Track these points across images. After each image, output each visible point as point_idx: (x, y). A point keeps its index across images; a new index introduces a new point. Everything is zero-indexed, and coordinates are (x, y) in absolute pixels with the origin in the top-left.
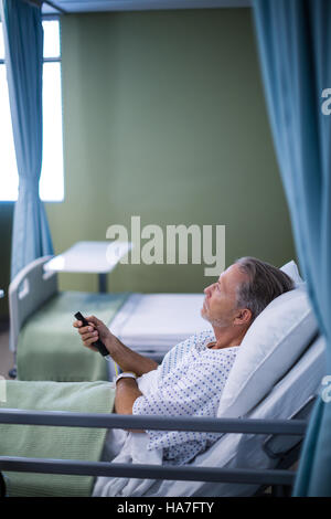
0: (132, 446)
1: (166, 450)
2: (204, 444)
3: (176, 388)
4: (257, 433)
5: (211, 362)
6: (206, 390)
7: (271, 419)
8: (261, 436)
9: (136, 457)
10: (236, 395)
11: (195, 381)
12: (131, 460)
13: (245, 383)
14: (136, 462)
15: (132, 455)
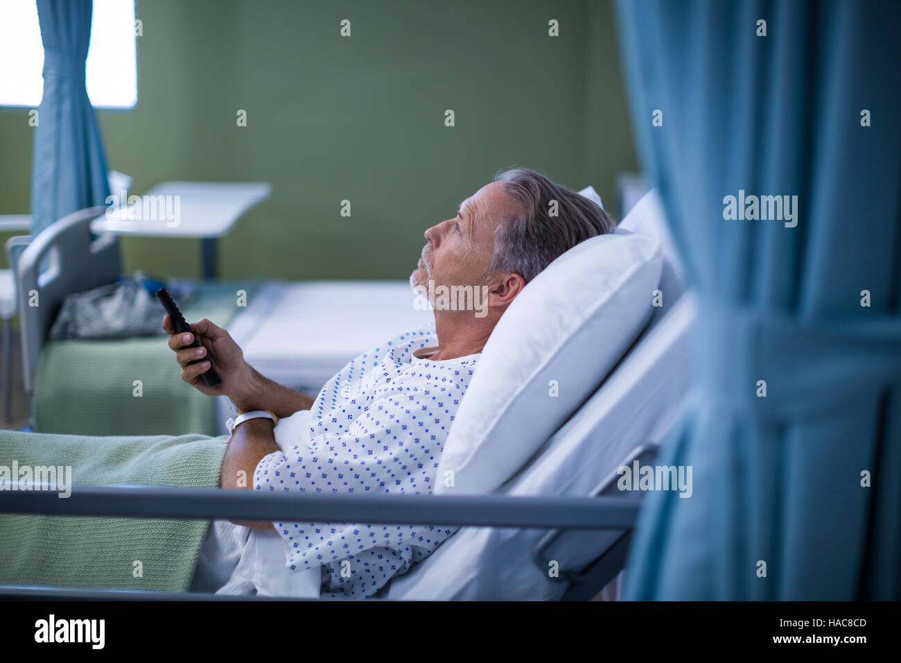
0: (256, 565)
1: (326, 570)
2: (406, 556)
3: (345, 437)
4: (524, 526)
5: (422, 384)
6: (408, 441)
7: (556, 495)
8: (531, 533)
9: (264, 586)
10: (476, 445)
11: (387, 423)
12: (255, 591)
13: (495, 421)
14: (264, 593)
15: (257, 582)
